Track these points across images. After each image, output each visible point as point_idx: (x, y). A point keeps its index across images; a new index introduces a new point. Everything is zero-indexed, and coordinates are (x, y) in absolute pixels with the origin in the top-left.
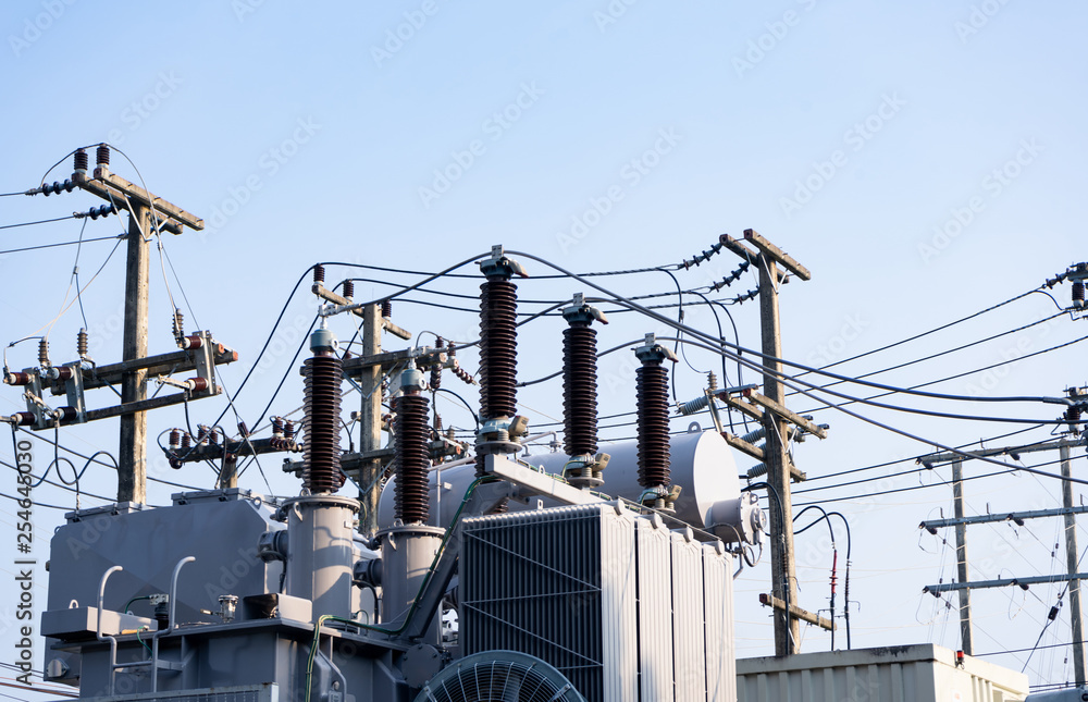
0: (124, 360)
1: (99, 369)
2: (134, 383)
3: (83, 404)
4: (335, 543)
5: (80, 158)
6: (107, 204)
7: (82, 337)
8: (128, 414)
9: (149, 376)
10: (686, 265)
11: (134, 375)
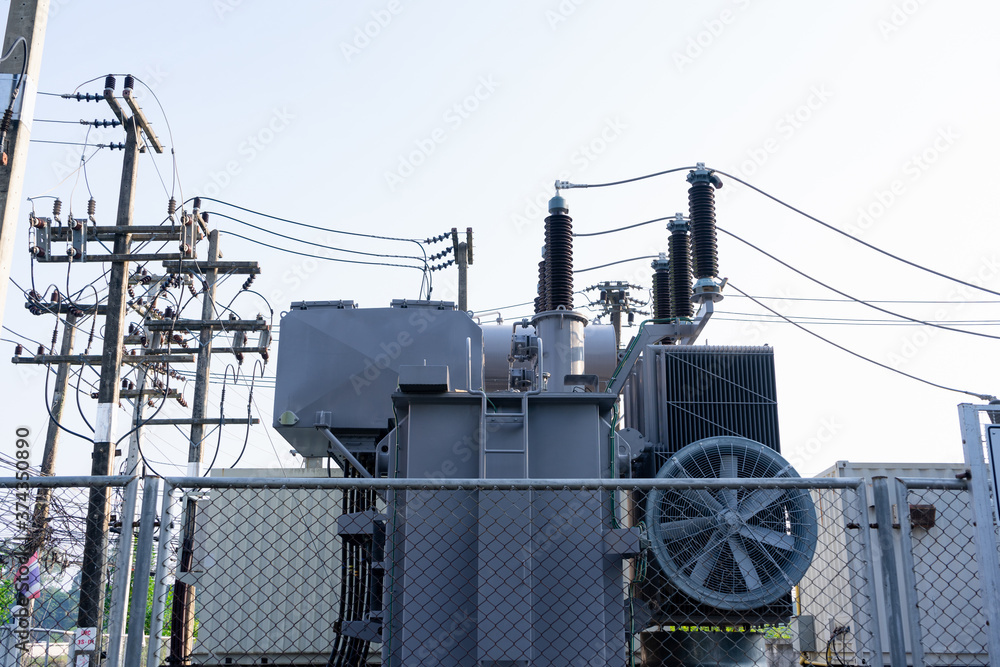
0: (117, 224)
1: (98, 227)
2: (125, 242)
3: (85, 249)
5: (110, 81)
6: (117, 120)
7: (91, 203)
8: (118, 261)
9: (134, 239)
10: (428, 241)
11: (125, 236)
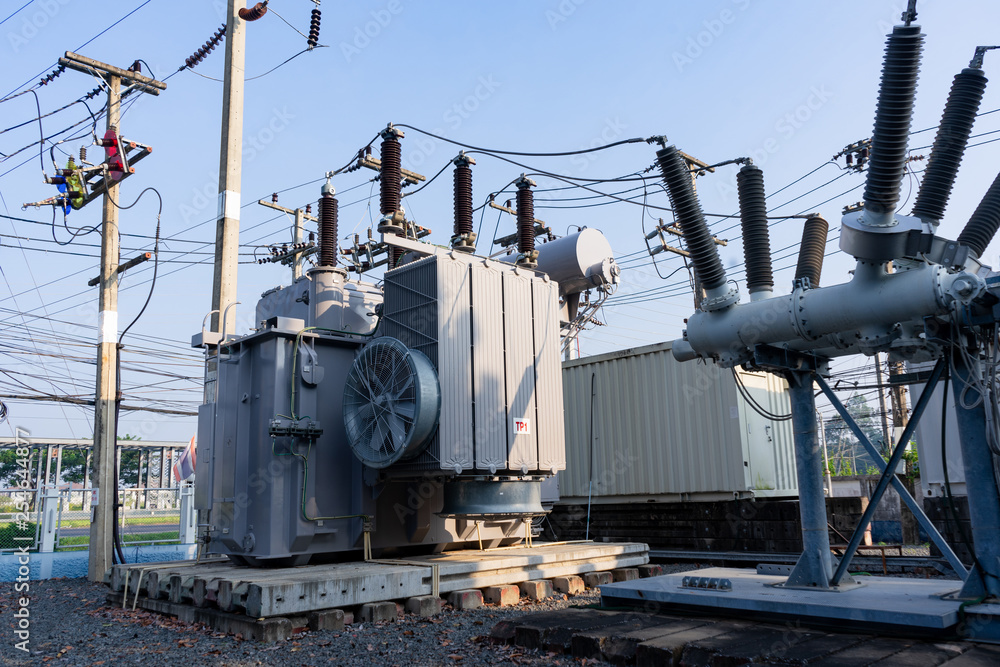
4: (326, 289)
